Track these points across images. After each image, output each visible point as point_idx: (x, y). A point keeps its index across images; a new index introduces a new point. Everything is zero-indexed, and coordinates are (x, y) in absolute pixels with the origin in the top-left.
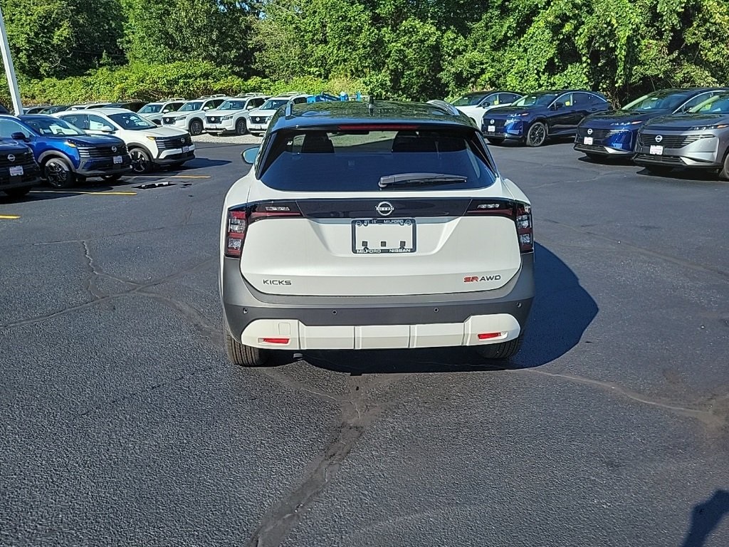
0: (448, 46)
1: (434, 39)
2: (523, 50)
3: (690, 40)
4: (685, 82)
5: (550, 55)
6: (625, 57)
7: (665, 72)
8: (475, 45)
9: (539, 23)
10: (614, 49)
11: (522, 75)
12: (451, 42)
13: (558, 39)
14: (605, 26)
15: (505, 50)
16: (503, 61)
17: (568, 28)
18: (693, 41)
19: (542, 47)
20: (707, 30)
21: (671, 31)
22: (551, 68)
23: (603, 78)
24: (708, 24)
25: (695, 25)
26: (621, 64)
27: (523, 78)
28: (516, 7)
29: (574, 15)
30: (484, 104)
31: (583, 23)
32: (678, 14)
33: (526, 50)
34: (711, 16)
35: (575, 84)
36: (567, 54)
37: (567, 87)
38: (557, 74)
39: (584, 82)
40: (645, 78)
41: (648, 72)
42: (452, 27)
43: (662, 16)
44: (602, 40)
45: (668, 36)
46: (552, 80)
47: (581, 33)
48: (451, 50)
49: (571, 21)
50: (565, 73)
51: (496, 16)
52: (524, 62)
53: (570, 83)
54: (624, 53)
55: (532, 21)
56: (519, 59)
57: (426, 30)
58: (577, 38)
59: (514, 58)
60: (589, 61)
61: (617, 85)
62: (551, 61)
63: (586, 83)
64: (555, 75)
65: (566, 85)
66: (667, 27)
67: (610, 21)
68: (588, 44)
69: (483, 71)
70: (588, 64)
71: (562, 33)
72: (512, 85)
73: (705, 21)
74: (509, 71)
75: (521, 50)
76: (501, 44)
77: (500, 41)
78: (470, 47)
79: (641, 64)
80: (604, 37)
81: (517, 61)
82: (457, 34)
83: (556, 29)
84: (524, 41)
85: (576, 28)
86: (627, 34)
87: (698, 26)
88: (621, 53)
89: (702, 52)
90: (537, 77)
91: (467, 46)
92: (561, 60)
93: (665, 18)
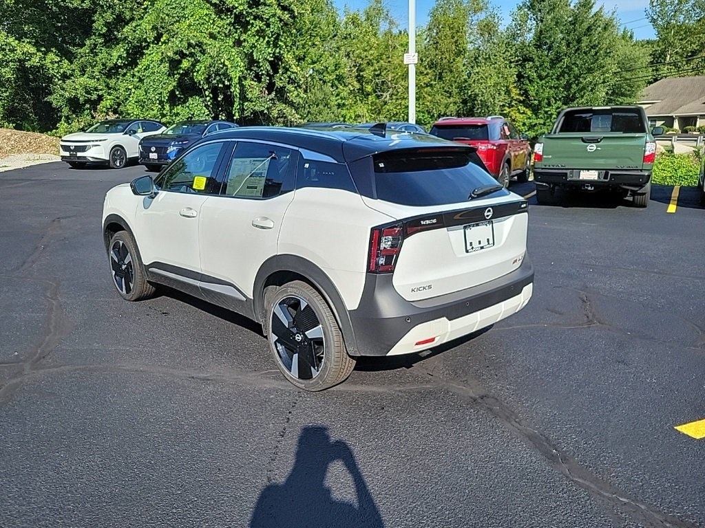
0: (53, 69)
1: (37, 60)
2: (138, 80)
3: (279, 84)
4: (279, 117)
5: (170, 88)
6: (240, 94)
7: (268, 109)
8: (83, 72)
9: (152, 56)
10: (229, 87)
11: (141, 104)
12: (56, 65)
13: (179, 74)
14: (221, 66)
15: (118, 79)
16: (119, 89)
17: (185, 64)
18: (281, 85)
19: (161, 79)
20: (289, 77)
21: (267, 76)
22: (173, 100)
23: (220, 111)
24: (289, 73)
25: (281, 73)
26: (237, 100)
27: (143, 107)
28: (125, 37)
29: (191, 53)
30: (130, 131)
31: (199, 61)
32: (270, 62)
33: (141, 80)
34: (290, 67)
35: (198, 115)
36: (187, 88)
37: (191, 118)
38: (178, 105)
39: (206, 114)
40: (255, 113)
41: (256, 108)
42: (54, 49)
43: (259, 63)
44: (218, 78)
45: (265, 79)
46: (175, 111)
47: (199, 71)
48: (57, 73)
49: (188, 58)
50: (187, 104)
51: (100, 44)
52: (142, 92)
53: (194, 114)
54: (238, 91)
55: (144, 54)
56: (135, 89)
57: (26, 49)
58: (195, 74)
59: (130, 87)
60: (211, 95)
61: (235, 118)
62: (172, 93)
63: (208, 115)
64: (177, 105)
65: (190, 115)
66: (264, 72)
67: (224, 61)
68: (207, 80)
69: (100, 98)
70: (211, 98)
71: (180, 68)
72: (135, 113)
73: (287, 70)
74: (127, 99)
75: (136, 80)
76: (112, 72)
77: (111, 69)
78: (77, 72)
79: (249, 101)
80: (220, 75)
81: (133, 90)
82: (61, 57)
83: (174, 64)
84: (138, 72)
85: (194, 65)
86: (238, 75)
87: (283, 73)
88: (236, 90)
89: (288, 94)
90: (160, 106)
91: (73, 70)
92: (182, 92)
93: (261, 64)
